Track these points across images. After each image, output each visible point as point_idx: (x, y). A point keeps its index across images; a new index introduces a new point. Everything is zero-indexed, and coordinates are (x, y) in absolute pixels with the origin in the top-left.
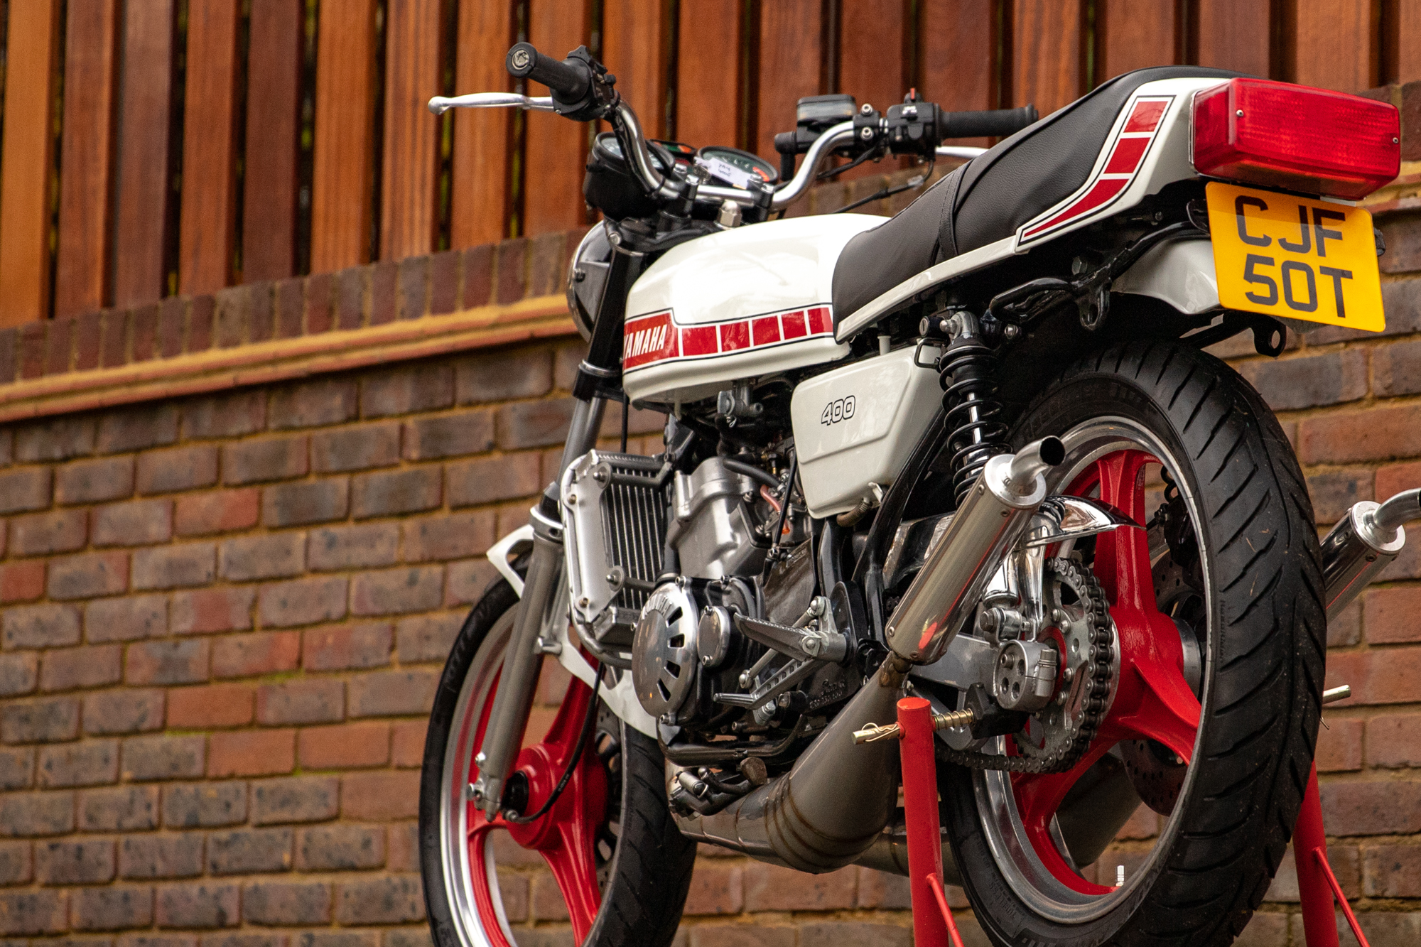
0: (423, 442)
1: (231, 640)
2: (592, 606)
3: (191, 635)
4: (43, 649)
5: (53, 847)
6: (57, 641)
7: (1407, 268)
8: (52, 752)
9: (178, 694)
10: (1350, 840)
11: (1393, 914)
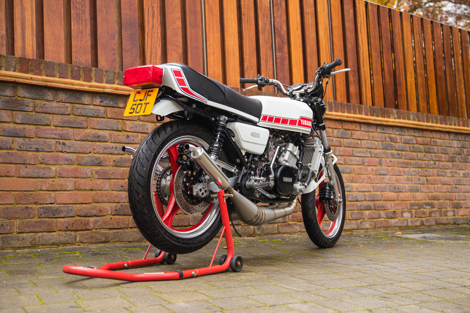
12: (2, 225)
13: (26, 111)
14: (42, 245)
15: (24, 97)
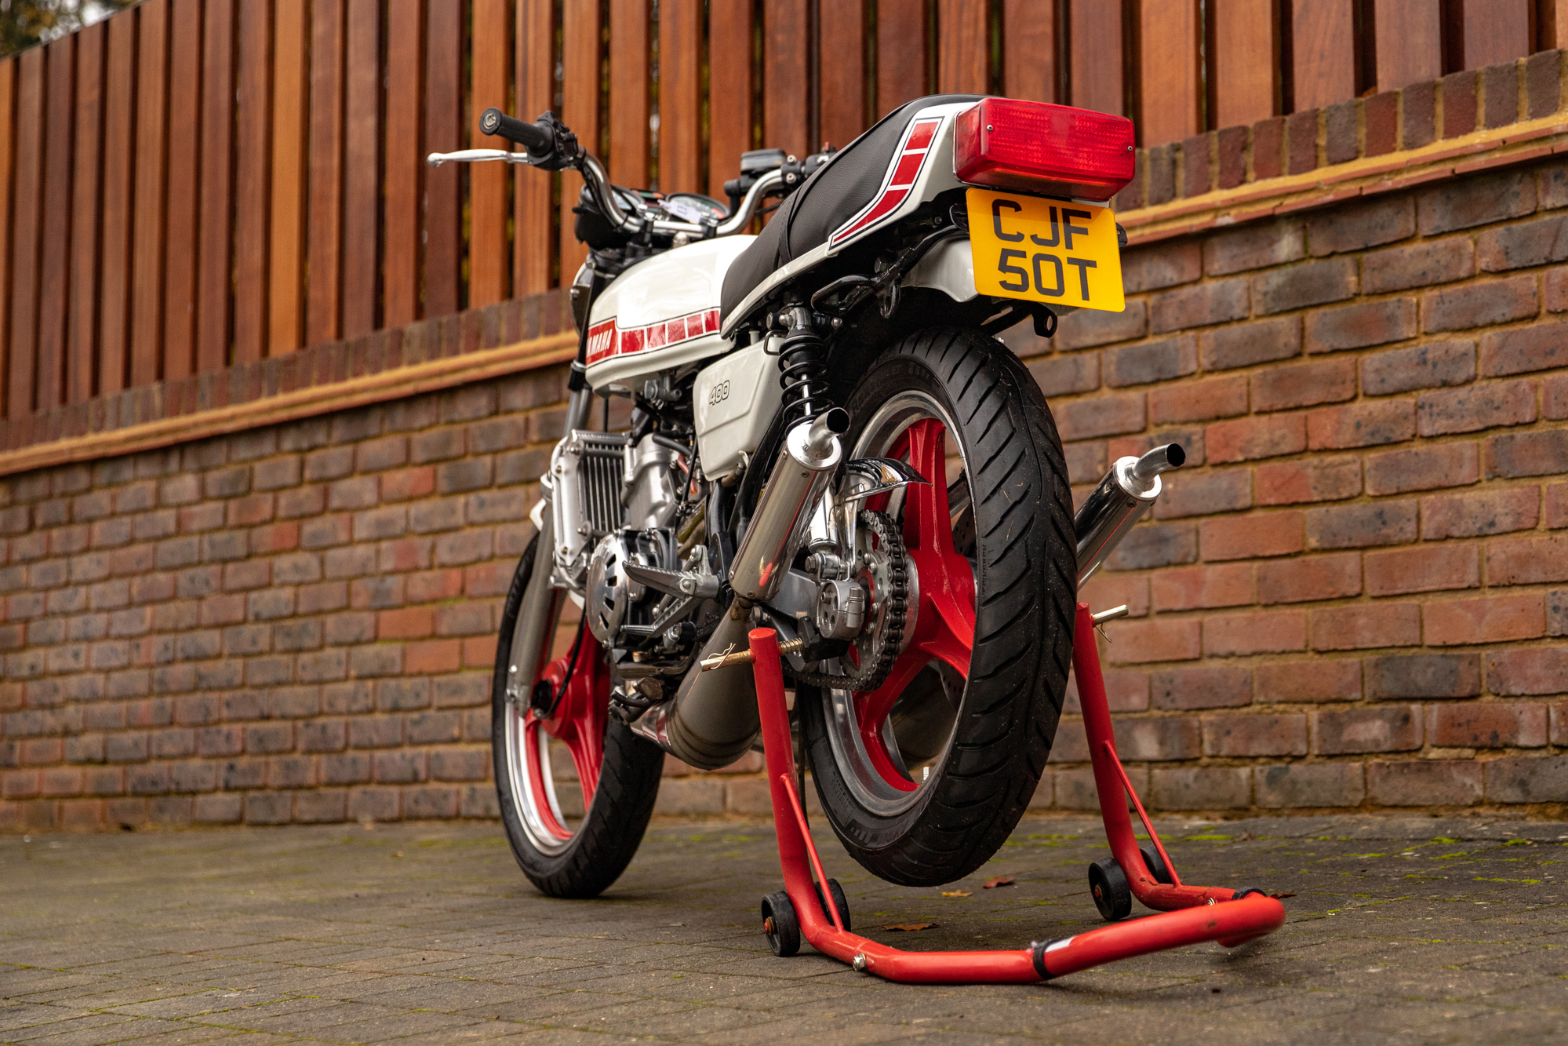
0: (541, 429)
1: (417, 577)
2: (571, 553)
3: (393, 572)
4: (299, 584)
5: (307, 726)
6: (308, 578)
7: (1226, 270)
8: (305, 658)
9: (385, 615)
10: (1193, 713)
11: (1225, 769)
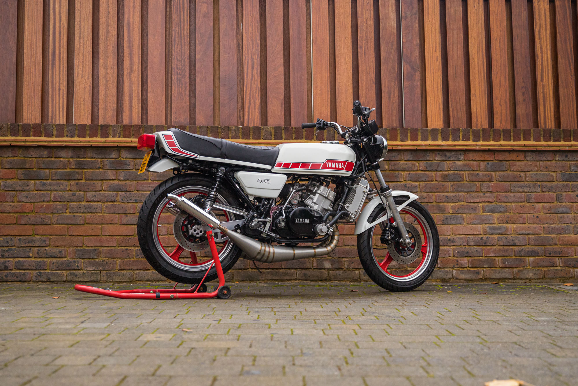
0: (76, 165)
1: (6, 204)
12: (107, 263)
13: (128, 169)
14: (139, 280)
15: (127, 158)
